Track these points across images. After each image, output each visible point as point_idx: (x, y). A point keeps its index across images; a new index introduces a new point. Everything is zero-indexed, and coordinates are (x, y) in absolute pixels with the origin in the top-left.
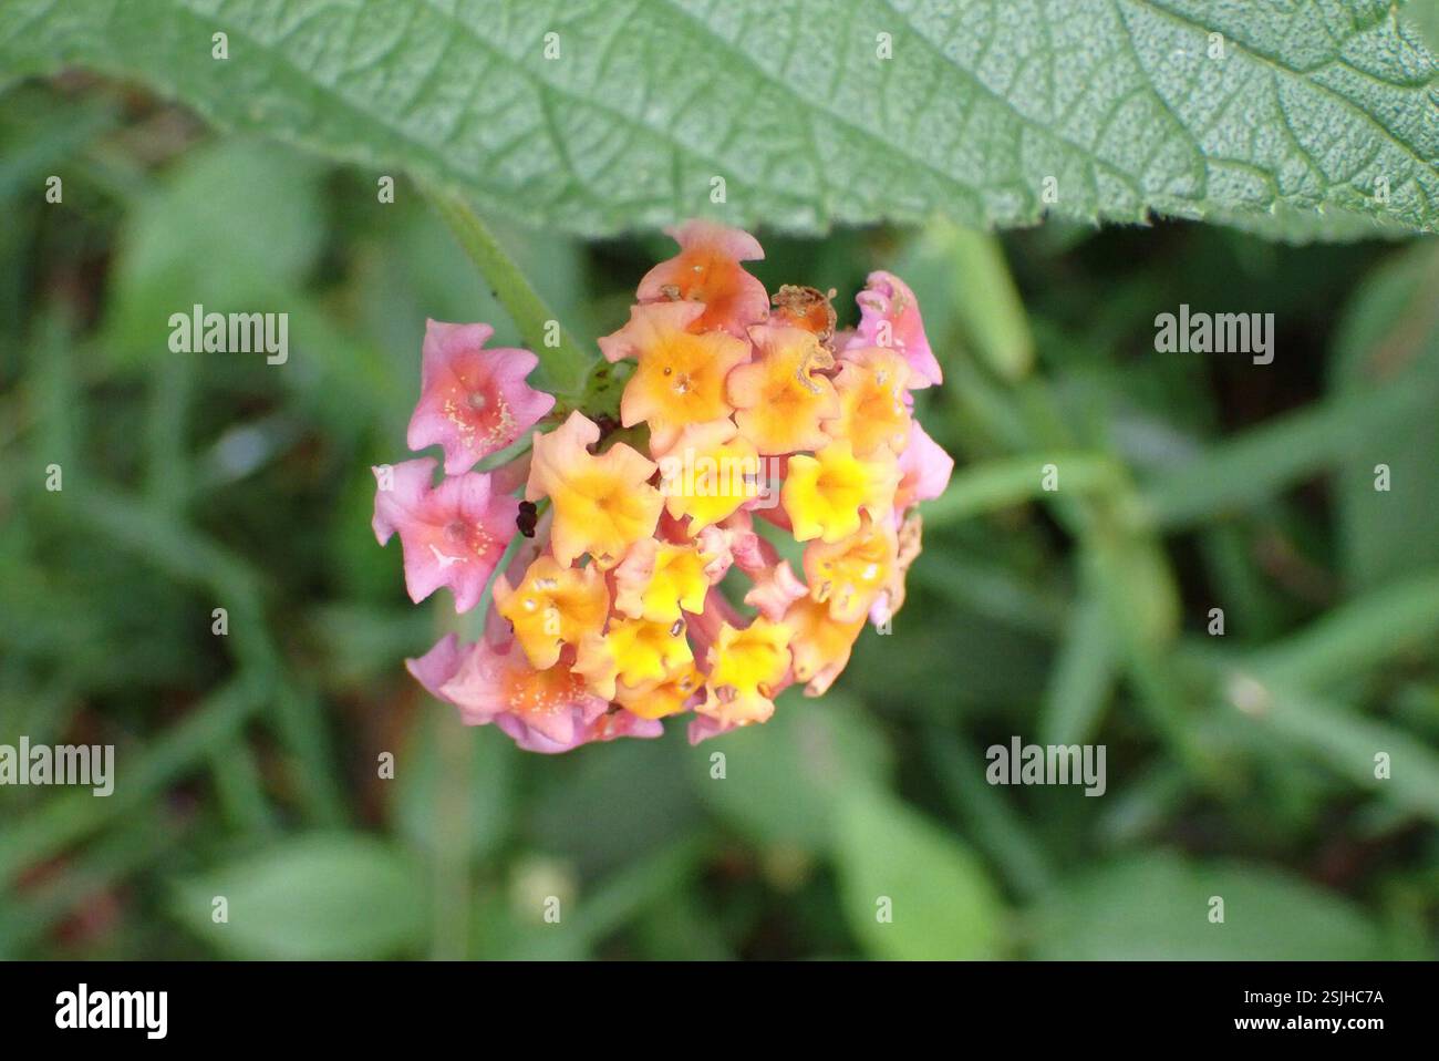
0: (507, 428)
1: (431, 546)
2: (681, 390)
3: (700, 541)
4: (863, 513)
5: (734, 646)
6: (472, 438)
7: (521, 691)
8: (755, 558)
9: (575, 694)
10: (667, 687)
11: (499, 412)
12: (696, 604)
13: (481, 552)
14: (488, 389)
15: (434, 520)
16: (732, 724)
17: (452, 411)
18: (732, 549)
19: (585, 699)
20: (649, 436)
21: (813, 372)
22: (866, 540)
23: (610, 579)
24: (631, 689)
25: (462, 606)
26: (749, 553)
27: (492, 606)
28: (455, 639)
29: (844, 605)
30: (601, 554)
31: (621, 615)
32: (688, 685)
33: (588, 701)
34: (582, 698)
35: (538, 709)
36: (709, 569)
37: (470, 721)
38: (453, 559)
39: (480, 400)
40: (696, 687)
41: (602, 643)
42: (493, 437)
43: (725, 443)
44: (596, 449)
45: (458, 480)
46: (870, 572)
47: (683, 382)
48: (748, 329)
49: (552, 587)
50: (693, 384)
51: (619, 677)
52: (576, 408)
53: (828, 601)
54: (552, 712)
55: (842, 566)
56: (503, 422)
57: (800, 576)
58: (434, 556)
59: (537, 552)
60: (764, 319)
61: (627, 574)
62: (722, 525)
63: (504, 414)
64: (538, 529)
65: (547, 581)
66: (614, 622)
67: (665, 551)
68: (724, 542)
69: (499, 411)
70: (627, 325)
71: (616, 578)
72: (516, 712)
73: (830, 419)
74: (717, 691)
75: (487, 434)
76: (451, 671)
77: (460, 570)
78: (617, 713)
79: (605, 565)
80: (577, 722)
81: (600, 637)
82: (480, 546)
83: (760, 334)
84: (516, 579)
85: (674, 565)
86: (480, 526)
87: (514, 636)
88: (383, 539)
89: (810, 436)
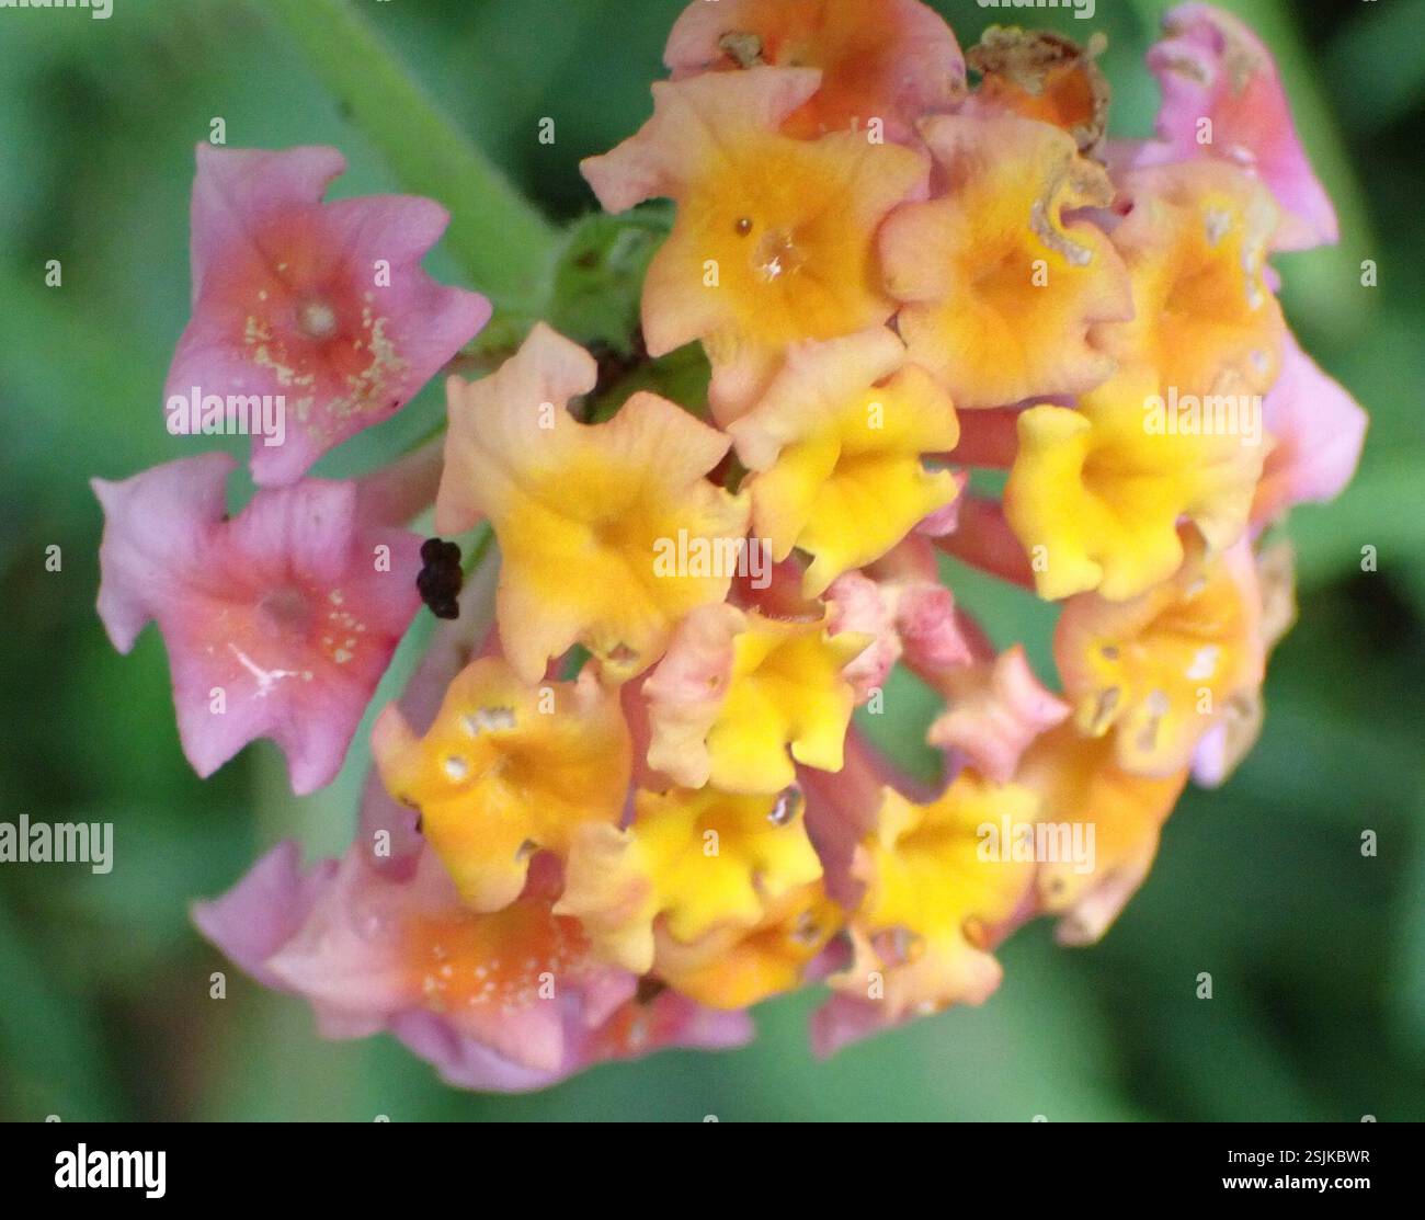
0: (388, 376)
1: (231, 645)
2: (775, 269)
3: (831, 608)
4: (1189, 533)
5: (910, 842)
6: (310, 400)
7: (444, 961)
8: (950, 644)
9: (563, 962)
10: (763, 939)
11: (367, 339)
12: (826, 750)
13: (342, 656)
14: (341, 287)
15: (232, 589)
16: (908, 1012)
17: (258, 343)
18: (899, 625)
19: (588, 970)
20: (710, 377)
21: (1068, 217)
22: (1192, 593)
23: (634, 702)
24: (690, 945)
25: (304, 778)
26: (935, 632)
27: (374, 779)
28: (294, 854)
29: (1148, 739)
30: (610, 645)
31: (662, 782)
32: (810, 930)
33: (592, 976)
34: (579, 969)
35: (483, 998)
36: (851, 668)
37: (333, 1030)
38: (280, 674)
39: (320, 318)
40: (827, 933)
41: (621, 846)
42: (354, 397)
43: (880, 384)
44: (591, 409)
45: (284, 496)
46: (1202, 664)
47: (777, 251)
48: (920, 123)
49: (502, 728)
50: (803, 255)
51: (662, 921)
52: (539, 317)
53: (1113, 731)
54: (516, 1004)
55: (1140, 653)
56: (378, 360)
57: (1051, 679)
58: (241, 671)
59: (465, 656)
60: (955, 99)
61: (675, 687)
62: (873, 572)
63: (378, 343)
64: (466, 600)
65: (494, 712)
66: (647, 798)
67: (754, 635)
68: (881, 609)
69: (367, 336)
70: (645, 128)
71: (648, 699)
72: (437, 1007)
73: (1111, 320)
74: (874, 940)
75: (341, 389)
76: (290, 923)
77: (293, 699)
78: (659, 999)
79: (621, 671)
80: (570, 1026)
81: (613, 832)
82: (338, 643)
83: (945, 134)
84: (421, 715)
85: (775, 666)
86: (336, 599)
87: (425, 840)
88: (121, 637)
89: (1067, 361)
